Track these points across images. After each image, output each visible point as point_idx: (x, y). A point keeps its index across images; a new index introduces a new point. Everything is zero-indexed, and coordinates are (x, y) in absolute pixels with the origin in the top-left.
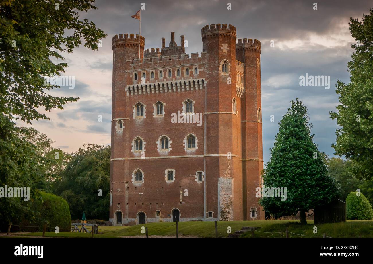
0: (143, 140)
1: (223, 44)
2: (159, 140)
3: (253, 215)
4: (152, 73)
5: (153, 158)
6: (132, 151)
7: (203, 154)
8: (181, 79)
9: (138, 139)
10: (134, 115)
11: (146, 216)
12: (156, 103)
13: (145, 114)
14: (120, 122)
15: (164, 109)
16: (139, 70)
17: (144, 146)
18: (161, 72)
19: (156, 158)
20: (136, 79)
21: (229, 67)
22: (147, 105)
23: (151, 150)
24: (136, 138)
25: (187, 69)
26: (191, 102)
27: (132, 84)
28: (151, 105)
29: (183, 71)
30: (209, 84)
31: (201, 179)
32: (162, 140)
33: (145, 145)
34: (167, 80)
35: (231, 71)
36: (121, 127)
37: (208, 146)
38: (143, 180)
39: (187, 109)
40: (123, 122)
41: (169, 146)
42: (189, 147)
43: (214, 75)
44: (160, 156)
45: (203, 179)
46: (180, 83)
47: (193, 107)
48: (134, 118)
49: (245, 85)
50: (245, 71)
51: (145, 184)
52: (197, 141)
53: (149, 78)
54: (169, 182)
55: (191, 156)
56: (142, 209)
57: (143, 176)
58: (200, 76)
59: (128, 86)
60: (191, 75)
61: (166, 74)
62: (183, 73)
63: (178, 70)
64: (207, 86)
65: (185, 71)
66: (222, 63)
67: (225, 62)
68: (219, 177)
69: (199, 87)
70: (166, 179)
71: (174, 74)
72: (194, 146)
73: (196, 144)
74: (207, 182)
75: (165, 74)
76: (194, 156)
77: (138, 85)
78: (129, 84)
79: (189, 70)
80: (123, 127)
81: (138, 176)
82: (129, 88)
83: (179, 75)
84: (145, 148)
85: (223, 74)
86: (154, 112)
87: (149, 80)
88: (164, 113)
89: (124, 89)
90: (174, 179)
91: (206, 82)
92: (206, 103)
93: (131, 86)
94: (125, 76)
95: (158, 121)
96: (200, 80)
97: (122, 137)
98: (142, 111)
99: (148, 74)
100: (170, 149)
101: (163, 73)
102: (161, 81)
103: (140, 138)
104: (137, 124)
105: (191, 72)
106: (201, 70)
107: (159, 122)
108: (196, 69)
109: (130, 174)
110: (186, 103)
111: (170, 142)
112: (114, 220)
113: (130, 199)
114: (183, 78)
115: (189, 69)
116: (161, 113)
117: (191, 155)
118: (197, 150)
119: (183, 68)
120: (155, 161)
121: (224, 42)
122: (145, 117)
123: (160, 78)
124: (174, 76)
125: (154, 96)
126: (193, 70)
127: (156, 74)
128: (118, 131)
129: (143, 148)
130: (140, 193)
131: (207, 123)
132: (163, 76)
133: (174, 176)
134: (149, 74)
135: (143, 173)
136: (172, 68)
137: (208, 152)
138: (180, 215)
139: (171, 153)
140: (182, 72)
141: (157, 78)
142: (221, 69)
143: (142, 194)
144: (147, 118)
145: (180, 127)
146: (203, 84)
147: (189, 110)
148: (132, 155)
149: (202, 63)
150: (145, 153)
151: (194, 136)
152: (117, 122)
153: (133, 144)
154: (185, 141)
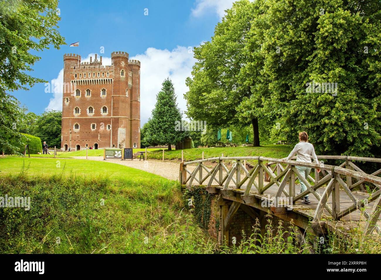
0: (79, 109)
1: (122, 62)
2: (88, 108)
3: (135, 147)
4: (85, 74)
6: (74, 114)
7: (111, 116)
8: (100, 78)
9: (77, 108)
10: (75, 95)
11: (81, 147)
12: (86, 90)
13: (80, 95)
14: (67, 99)
15: (91, 93)
16: (78, 72)
17: (80, 112)
18: (90, 74)
19: (86, 117)
20: (76, 77)
21: (125, 73)
22: (82, 90)
23: (84, 113)
24: (76, 107)
25: (103, 73)
26: (105, 90)
27: (74, 79)
28: (84, 90)
30: (115, 82)
31: (109, 129)
32: (90, 109)
35: (126, 75)
36: (68, 101)
37: (113, 112)
38: (79, 128)
39: (103, 93)
40: (69, 99)
41: (93, 112)
42: (104, 112)
43: (117, 77)
44: (88, 117)
45: (110, 129)
46: (100, 80)
47: (106, 93)
48: (75, 97)
49: (132, 83)
50: (132, 76)
51: (80, 131)
52: (107, 109)
54: (93, 130)
55: (105, 117)
56: (78, 143)
57: (79, 127)
58: (110, 77)
59: (72, 80)
60: (105, 76)
62: (101, 75)
63: (99, 73)
64: (113, 82)
65: (102, 74)
66: (121, 71)
67: (123, 71)
68: (119, 127)
69: (109, 82)
70: (92, 128)
71: (96, 75)
72: (106, 112)
73: (107, 111)
74: (112, 130)
75: (92, 75)
77: (77, 80)
80: (69, 102)
81: (77, 126)
83: (99, 76)
85: (121, 76)
86: (85, 94)
88: (91, 95)
89: (70, 82)
90: (96, 128)
91: (113, 80)
92: (112, 91)
93: (74, 81)
94: (70, 75)
96: (110, 79)
97: (68, 107)
98: (79, 93)
99: (83, 75)
101: (90, 75)
102: (90, 79)
103: (78, 107)
104: (77, 100)
105: (105, 75)
106: (111, 74)
107: (88, 100)
108: (108, 73)
109: (72, 125)
110: (102, 90)
111: (94, 110)
112: (63, 149)
113: (72, 138)
116: (89, 95)
118: (108, 114)
119: (101, 73)
120: (86, 119)
121: (123, 61)
122: (80, 97)
123: (89, 77)
124: (96, 77)
125: (86, 86)
126: (106, 74)
127: (87, 75)
128: (66, 104)
130: (77, 135)
131: (113, 101)
132: (91, 76)
133: (95, 127)
135: (79, 125)
136: (95, 72)
137: (114, 115)
138: (98, 146)
139: (94, 115)
141: (87, 77)
142: (121, 74)
143: (79, 135)
144: (82, 97)
145: (99, 102)
146: (111, 81)
147: (104, 94)
148: (73, 116)
149: (111, 70)
150: (80, 115)
151: (106, 107)
152: (66, 99)
153: (74, 110)
154: (101, 110)
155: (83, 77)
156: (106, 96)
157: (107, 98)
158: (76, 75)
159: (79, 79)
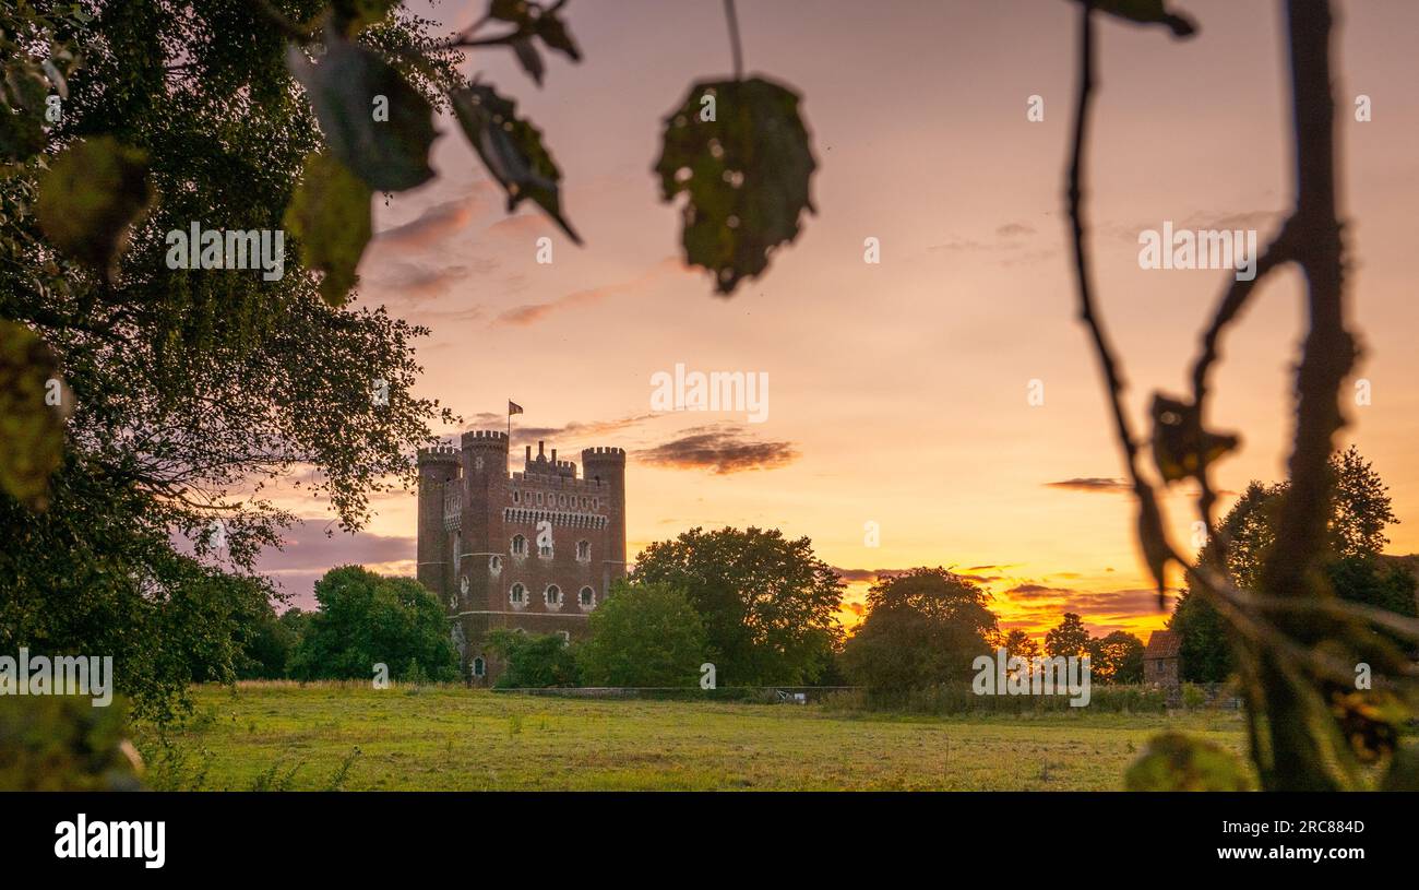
0: (524, 588)
2: (547, 590)
4: (539, 496)
5: (540, 614)
6: (510, 602)
8: (577, 511)
9: (518, 585)
10: (512, 550)
13: (526, 551)
14: (495, 559)
16: (522, 488)
17: (525, 597)
18: (551, 496)
19: (543, 614)
20: (516, 500)
22: (530, 539)
23: (537, 603)
24: (515, 584)
26: (587, 544)
27: (513, 506)
28: (535, 540)
30: (611, 524)
32: (550, 591)
33: (527, 594)
36: (496, 566)
40: (499, 560)
41: (559, 599)
42: (585, 603)
44: (548, 612)
46: (576, 517)
47: (589, 551)
48: (513, 554)
52: (593, 596)
53: (536, 503)
55: (588, 615)
58: (600, 512)
59: (506, 509)
60: (590, 508)
62: (579, 504)
63: (573, 499)
64: (608, 527)
65: (581, 501)
69: (597, 526)
71: (568, 503)
72: (589, 603)
73: (593, 601)
75: (557, 501)
77: (521, 509)
78: (509, 507)
79: (587, 501)
82: (508, 511)
83: (574, 505)
84: (528, 600)
86: (539, 551)
87: (537, 506)
88: (552, 553)
89: (500, 511)
91: (607, 521)
92: (607, 548)
93: (511, 509)
94: (503, 494)
95: (544, 563)
96: (601, 517)
97: (498, 580)
98: (521, 546)
99: (534, 497)
100: (560, 604)
101: (554, 500)
102: (551, 509)
103: (521, 584)
104: (516, 564)
105: (590, 505)
106: (602, 503)
107: (546, 566)
108: (595, 501)
110: (581, 544)
111: (561, 595)
117: (587, 613)
119: (579, 498)
120: (544, 618)
122: (527, 556)
123: (550, 506)
124: (568, 506)
126: (592, 502)
127: (545, 497)
128: (494, 572)
129: (525, 600)
131: (610, 574)
134: (536, 496)
136: (566, 495)
139: (563, 610)
140: (578, 502)
141: (546, 505)
144: (530, 557)
145: (574, 576)
146: (603, 523)
147: (583, 552)
148: (510, 608)
149: (601, 495)
150: (527, 606)
151: (592, 588)
152: (492, 559)
153: (511, 592)
154: (580, 596)
155: (534, 504)
156: (589, 559)
157: (592, 566)
158: (517, 495)
159: (525, 507)
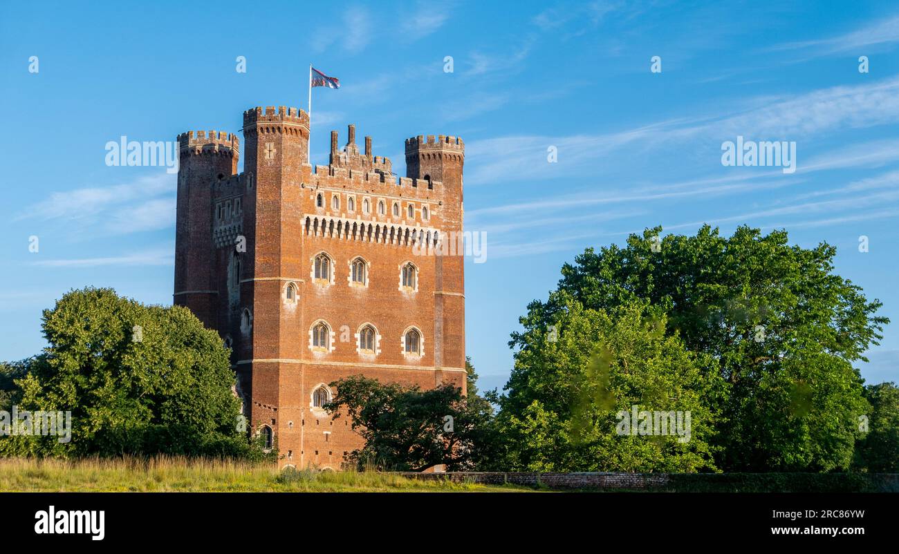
0: (329, 328)
2: (359, 331)
4: (352, 199)
5: (351, 364)
6: (309, 347)
7: (433, 365)
8: (400, 222)
9: (321, 324)
10: (313, 275)
12: (353, 259)
13: (332, 277)
14: (291, 286)
15: (367, 273)
16: (329, 189)
17: (331, 340)
18: (365, 201)
19: (355, 365)
20: (320, 205)
22: (338, 260)
23: (346, 348)
24: (317, 323)
25: (411, 207)
26: (414, 268)
27: (313, 212)
28: (344, 261)
29: (405, 208)
33: (333, 337)
34: (377, 220)
37: (444, 352)
40: (296, 287)
41: (377, 344)
42: (408, 350)
43: (453, 227)
44: (362, 362)
46: (400, 230)
47: (417, 279)
48: (314, 281)
52: (422, 341)
53: (346, 209)
55: (414, 367)
56: (329, 462)
58: (432, 224)
59: (306, 216)
60: (418, 220)
61: (375, 207)
62: (404, 213)
63: (396, 205)
65: (407, 209)
71: (389, 210)
73: (422, 347)
76: (420, 368)
77: (325, 217)
78: (308, 213)
79: (415, 210)
82: (308, 220)
83: (396, 214)
84: (333, 345)
86: (349, 276)
87: (346, 213)
88: (367, 280)
89: (298, 219)
92: (440, 275)
93: (312, 217)
94: (301, 194)
95: (356, 294)
97: (294, 317)
98: (325, 269)
99: (343, 200)
100: (378, 352)
102: (367, 219)
104: (319, 294)
105: (418, 213)
106: (434, 213)
108: (425, 209)
110: (405, 268)
111: (378, 337)
113: (306, 442)
114: (404, 222)
115: (414, 207)
117: (413, 365)
118: (424, 359)
119: (404, 204)
122: (333, 283)
123: (365, 214)
125: (351, 246)
126: (421, 211)
128: (288, 304)
129: (331, 345)
130: (325, 433)
132: (371, 211)
134: (346, 200)
135: (330, 393)
136: (387, 199)
139: (380, 359)
140: (403, 209)
143: (329, 433)
144: (337, 285)
145: (396, 312)
146: (435, 241)
147: (408, 279)
148: (309, 355)
150: (333, 353)
151: (419, 330)
152: (286, 286)
153: (311, 333)
154: (403, 339)
155: (343, 210)
156: (417, 290)
157: (420, 300)
158: (319, 197)
159: (331, 215)
